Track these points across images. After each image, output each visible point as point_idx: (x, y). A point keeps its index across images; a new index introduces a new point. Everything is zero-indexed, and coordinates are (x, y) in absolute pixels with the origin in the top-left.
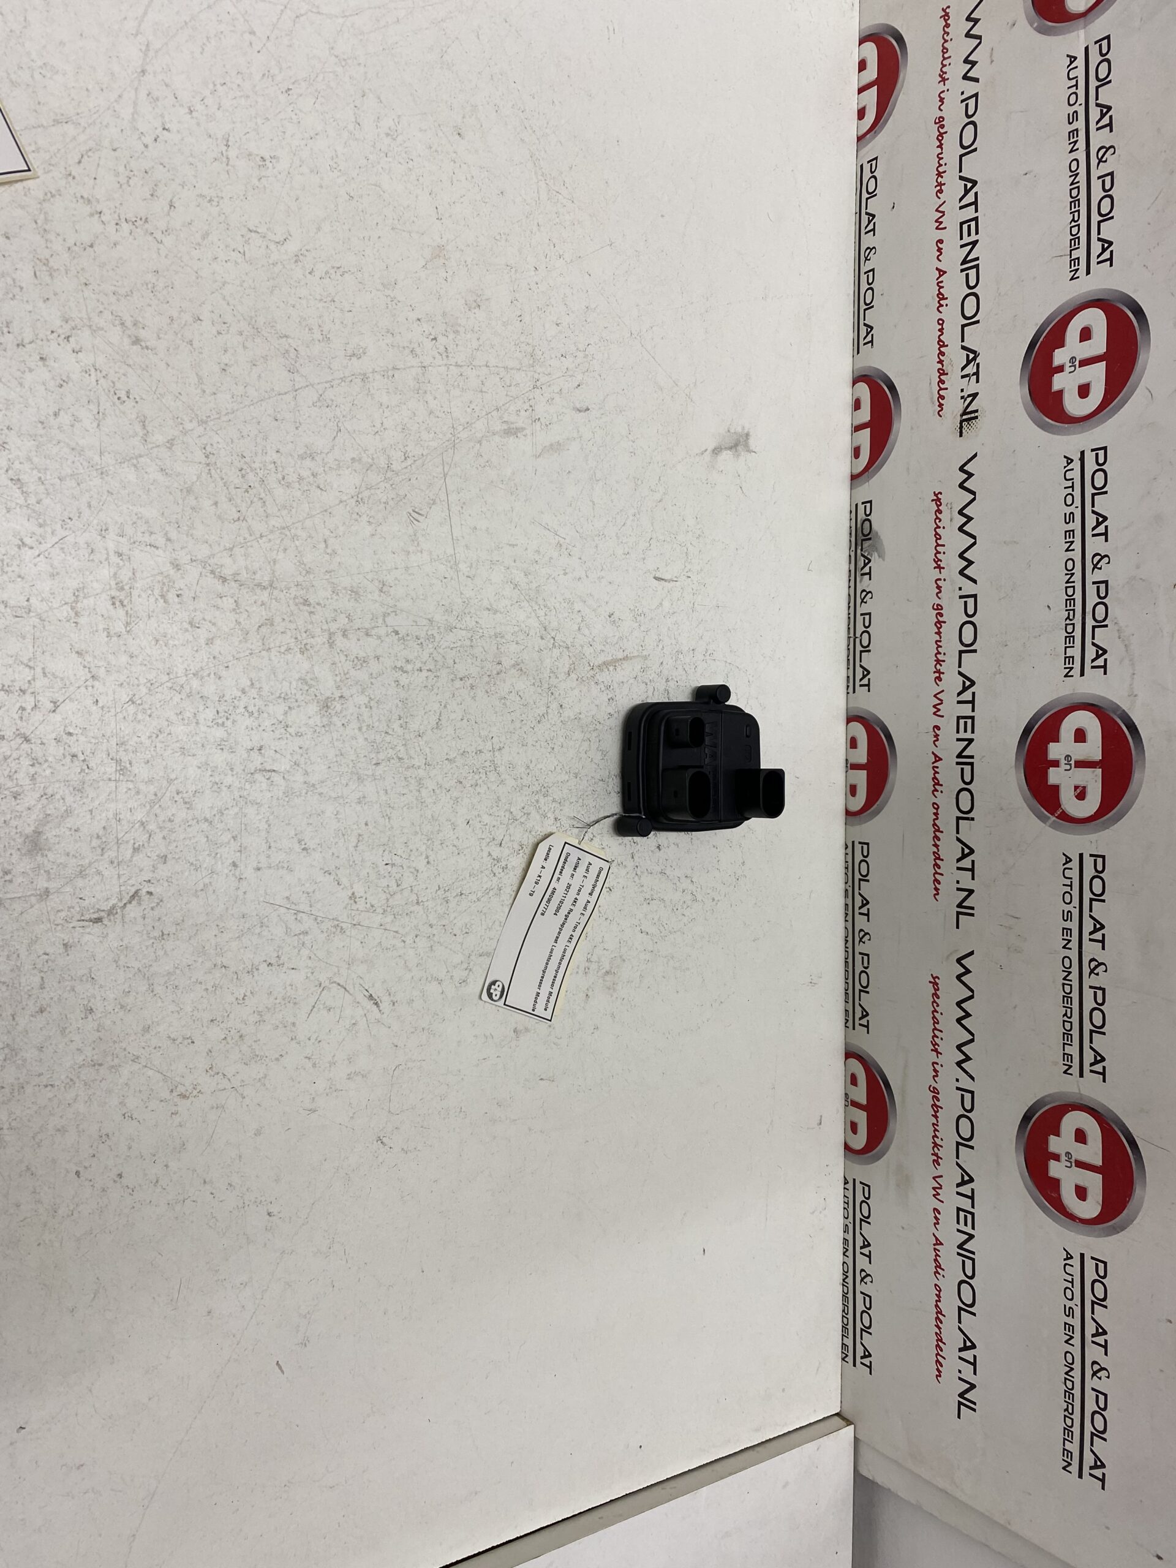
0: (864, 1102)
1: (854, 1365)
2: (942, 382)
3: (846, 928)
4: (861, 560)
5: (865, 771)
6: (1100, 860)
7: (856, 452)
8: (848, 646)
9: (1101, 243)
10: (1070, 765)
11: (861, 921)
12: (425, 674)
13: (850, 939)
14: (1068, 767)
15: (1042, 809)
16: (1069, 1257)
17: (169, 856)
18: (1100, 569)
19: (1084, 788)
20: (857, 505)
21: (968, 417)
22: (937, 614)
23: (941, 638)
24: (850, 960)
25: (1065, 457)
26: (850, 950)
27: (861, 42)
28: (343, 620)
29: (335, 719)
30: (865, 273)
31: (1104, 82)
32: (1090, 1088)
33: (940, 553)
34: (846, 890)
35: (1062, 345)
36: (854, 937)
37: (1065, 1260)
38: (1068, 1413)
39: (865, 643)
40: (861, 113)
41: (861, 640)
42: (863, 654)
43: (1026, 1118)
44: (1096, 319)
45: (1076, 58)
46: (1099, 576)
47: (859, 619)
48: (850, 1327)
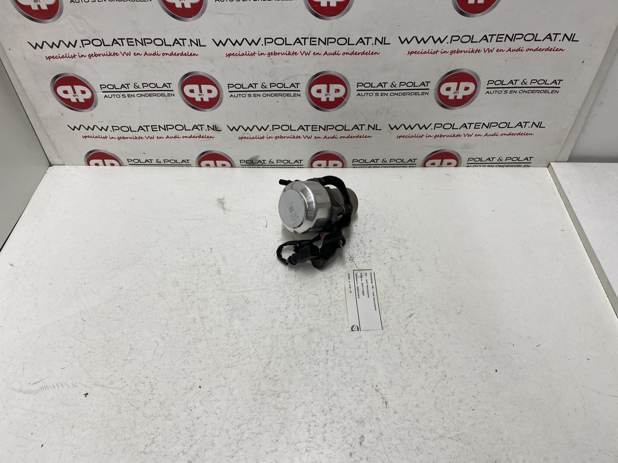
0: (440, 160)
1: (531, 163)
2: (203, 137)
3: (381, 167)
4: (260, 163)
5: (329, 161)
6: (359, 84)
7: (224, 165)
8: (287, 168)
9: (164, 87)
10: (328, 94)
11: (379, 162)
12: (299, 299)
13: (385, 166)
14: (329, 95)
15: (342, 103)
16: (488, 92)
17: (364, 380)
18: (266, 86)
19: (336, 90)
20: (241, 165)
21: (215, 128)
22: (278, 138)
23: (286, 137)
24: (392, 166)
25: (230, 97)
26: (389, 166)
27: (89, 165)
28: (283, 325)
29: (316, 327)
30: (165, 163)
31: (114, 86)
32: (432, 86)
33: (258, 137)
34: (369, 167)
35: (194, 98)
36: (385, 164)
37: (489, 94)
38: (539, 92)
39: (287, 162)
40: (112, 165)
41: (286, 163)
42: (290, 162)
43: (443, 106)
44: (187, 88)
45: (106, 95)
46: (268, 86)
47: (279, 164)
48: (518, 164)
